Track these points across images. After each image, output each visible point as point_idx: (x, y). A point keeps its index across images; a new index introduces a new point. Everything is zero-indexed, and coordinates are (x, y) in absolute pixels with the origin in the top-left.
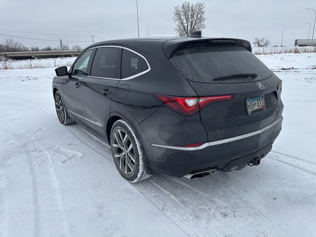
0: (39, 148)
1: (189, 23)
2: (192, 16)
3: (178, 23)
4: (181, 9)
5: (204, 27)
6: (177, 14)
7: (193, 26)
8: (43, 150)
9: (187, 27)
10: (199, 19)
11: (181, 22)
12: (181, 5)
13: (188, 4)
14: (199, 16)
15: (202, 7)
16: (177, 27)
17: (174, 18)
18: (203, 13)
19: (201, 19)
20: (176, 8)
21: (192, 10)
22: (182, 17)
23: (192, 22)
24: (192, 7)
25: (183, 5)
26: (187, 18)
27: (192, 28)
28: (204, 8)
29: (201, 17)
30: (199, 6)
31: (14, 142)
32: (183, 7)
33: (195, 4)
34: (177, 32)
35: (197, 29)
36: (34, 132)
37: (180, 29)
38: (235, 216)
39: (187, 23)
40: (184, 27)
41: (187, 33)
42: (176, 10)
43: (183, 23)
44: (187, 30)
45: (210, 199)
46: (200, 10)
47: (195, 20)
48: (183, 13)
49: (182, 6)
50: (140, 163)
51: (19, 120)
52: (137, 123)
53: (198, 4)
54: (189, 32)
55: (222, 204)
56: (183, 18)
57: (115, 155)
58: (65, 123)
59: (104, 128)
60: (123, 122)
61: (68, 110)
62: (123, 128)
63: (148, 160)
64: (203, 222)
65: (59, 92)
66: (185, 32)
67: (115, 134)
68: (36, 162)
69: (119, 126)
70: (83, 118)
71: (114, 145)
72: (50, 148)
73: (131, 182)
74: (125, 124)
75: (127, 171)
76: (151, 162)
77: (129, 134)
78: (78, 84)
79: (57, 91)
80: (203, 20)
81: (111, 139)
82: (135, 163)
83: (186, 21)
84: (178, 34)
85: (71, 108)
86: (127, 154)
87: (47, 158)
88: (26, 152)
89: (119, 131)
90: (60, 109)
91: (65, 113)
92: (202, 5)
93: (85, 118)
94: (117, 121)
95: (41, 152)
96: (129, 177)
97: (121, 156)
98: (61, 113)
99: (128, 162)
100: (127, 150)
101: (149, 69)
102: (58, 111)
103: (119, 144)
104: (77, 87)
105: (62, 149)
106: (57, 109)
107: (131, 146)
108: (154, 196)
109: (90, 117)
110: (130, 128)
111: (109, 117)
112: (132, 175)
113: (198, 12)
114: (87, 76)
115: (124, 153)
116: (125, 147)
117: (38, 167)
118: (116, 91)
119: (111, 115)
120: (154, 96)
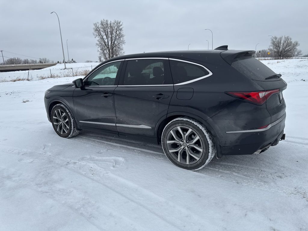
0: (71, 161)
1: (109, 39)
2: (112, 34)
3: (98, 38)
4: (100, 25)
5: (123, 42)
6: (96, 30)
7: (113, 41)
8: (77, 161)
9: (108, 42)
10: (118, 35)
11: (101, 38)
12: (100, 22)
13: (107, 21)
14: (118, 32)
15: (120, 25)
16: (98, 42)
17: (94, 34)
18: (121, 30)
19: (120, 36)
20: (95, 24)
21: (111, 27)
22: (102, 33)
23: (112, 38)
24: (111, 24)
25: (102, 22)
26: (107, 34)
27: (113, 44)
28: (121, 25)
29: (120, 33)
30: (117, 24)
31: (32, 160)
32: (102, 24)
33: (113, 22)
34: (99, 47)
35: (117, 44)
36: (43, 148)
37: (101, 44)
38: (286, 176)
39: (107, 39)
40: (105, 42)
41: (108, 48)
42: (96, 27)
43: (103, 39)
44: (108, 45)
45: (261, 170)
46: (118, 27)
47: (114, 37)
48: (102, 30)
50: (210, 151)
51: (5, 140)
52: (209, 117)
53: (116, 22)
54: (110, 47)
55: (271, 171)
56: (103, 34)
57: (171, 151)
58: (69, 136)
59: (153, 129)
60: (185, 119)
61: (80, 121)
62: (186, 124)
63: (220, 146)
64: (272, 184)
65: (62, 105)
66: (106, 47)
67: (171, 132)
68: (85, 173)
69: (178, 123)
70: (114, 125)
71: (168, 142)
72: (83, 159)
73: (194, 170)
74: (188, 120)
75: (190, 161)
76: (223, 147)
77: (195, 128)
78: (107, 94)
79: (58, 105)
80: (122, 36)
81: (165, 138)
82: (202, 152)
83: (106, 37)
84: (99, 49)
85: (89, 118)
86: (188, 147)
87: (91, 167)
88: (61, 166)
89: (179, 128)
90: (61, 123)
91: (72, 125)
92: (120, 23)
93: (117, 125)
94: (175, 120)
95: (77, 164)
96: (193, 166)
97: (180, 150)
98: (63, 127)
99: (191, 154)
100: (187, 143)
101: (211, 74)
102: (58, 125)
103: (176, 140)
104: (106, 97)
105: (97, 158)
106: (55, 123)
107: (197, 138)
108: (221, 176)
109: (127, 122)
110: (195, 123)
111: (165, 118)
112: (198, 163)
113: (117, 29)
114: (118, 86)
115: (182, 147)
116: (185, 141)
117: (93, 176)
118: (175, 94)
119: (169, 115)
120: (226, 93)
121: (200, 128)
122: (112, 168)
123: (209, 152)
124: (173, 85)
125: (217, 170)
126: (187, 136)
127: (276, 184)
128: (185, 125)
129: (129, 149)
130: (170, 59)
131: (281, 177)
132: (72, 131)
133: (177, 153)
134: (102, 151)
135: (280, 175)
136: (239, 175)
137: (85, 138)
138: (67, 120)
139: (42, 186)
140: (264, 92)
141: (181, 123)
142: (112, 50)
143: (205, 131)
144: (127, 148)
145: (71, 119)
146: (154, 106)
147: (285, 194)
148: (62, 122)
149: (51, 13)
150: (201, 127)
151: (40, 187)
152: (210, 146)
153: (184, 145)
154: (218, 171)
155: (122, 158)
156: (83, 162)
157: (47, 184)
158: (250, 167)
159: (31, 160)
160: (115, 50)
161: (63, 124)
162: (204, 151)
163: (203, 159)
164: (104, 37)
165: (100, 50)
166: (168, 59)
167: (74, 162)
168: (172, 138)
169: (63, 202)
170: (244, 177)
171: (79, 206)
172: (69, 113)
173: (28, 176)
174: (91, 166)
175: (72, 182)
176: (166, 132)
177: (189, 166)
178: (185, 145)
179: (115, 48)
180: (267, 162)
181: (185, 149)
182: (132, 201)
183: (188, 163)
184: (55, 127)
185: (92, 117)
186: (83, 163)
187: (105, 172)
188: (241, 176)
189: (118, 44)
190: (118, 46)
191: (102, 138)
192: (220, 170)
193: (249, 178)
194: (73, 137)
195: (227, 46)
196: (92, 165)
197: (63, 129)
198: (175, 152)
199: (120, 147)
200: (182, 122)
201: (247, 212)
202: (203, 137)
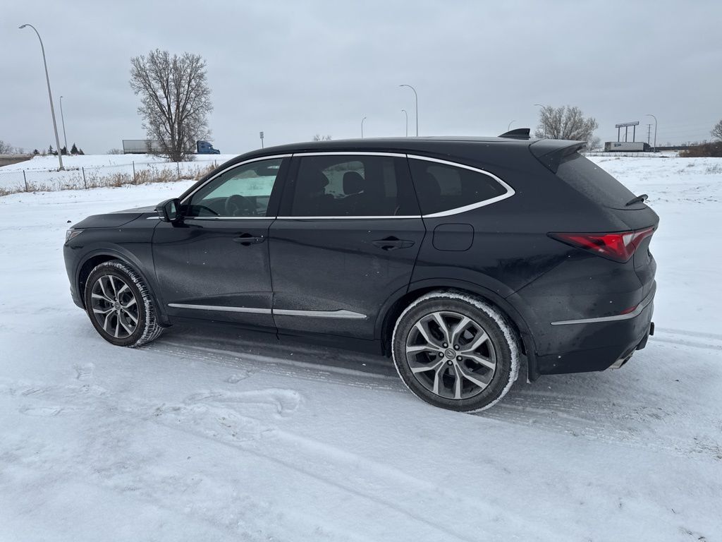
0: (164, 404)
1: (173, 97)
2: (178, 86)
3: (143, 95)
4: (148, 64)
5: (208, 107)
6: (138, 75)
7: (182, 104)
8: (182, 405)
9: (169, 106)
10: (193, 89)
11: (151, 95)
12: (147, 56)
13: (165, 54)
14: (193, 82)
15: (199, 64)
16: (143, 106)
17: (132, 85)
18: (201, 76)
19: (200, 92)
20: (136, 61)
21: (176, 69)
22: (153, 82)
23: (178, 95)
24: (175, 62)
25: (153, 57)
26: (165, 85)
27: (181, 110)
28: (202, 66)
29: (198, 85)
30: (192, 62)
31: (57, 408)
32: (153, 60)
33: (180, 56)
34: (145, 118)
35: (192, 111)
36: (76, 376)
37: (152, 110)
38: (668, 414)
39: (167, 97)
40: (161, 106)
41: (169, 119)
42: (136, 67)
43: (157, 97)
44: (168, 114)
45: (612, 404)
46: (195, 69)
47: (185, 93)
48: (153, 75)
49: (149, 57)
52: (513, 289)
53: (188, 58)
54: (174, 117)
55: (633, 404)
56: (156, 85)
57: (415, 370)
58: (139, 342)
59: (371, 319)
60: (452, 296)
61: (169, 305)
62: (457, 306)
63: (537, 354)
64: (646, 432)
65: (118, 265)
66: (164, 118)
67: (419, 325)
68: (213, 432)
69: (436, 305)
70: (268, 311)
71: (410, 349)
72: (193, 399)
73: (473, 411)
74: (461, 298)
75: (463, 392)
76: (544, 358)
77: (478, 315)
78: (250, 236)
79: (106, 264)
80: (205, 92)
81: (401, 339)
82: (494, 370)
83: (165, 93)
84: (147, 121)
85: (195, 297)
86: (457, 359)
87: (224, 419)
88: (145, 419)
89: (438, 317)
90: (114, 309)
91: (148, 314)
92: (198, 60)
93: (276, 311)
94: (427, 297)
95: (183, 411)
96: (470, 402)
97: (438, 367)
98: (119, 320)
99: (467, 374)
100: (458, 350)
101: (511, 192)
102: (105, 315)
103: (431, 343)
104: (246, 244)
105: (228, 394)
106: (95, 311)
107: (484, 338)
108: (534, 422)
109: (301, 305)
110: (478, 305)
111: (404, 293)
112: (485, 394)
113: (191, 75)
114: (278, 218)
115: (445, 360)
116: (451, 346)
117: (235, 438)
118: (429, 238)
119: (413, 287)
120: (551, 236)
121: (491, 316)
122: (278, 417)
123: (511, 370)
124: (420, 217)
125: (520, 408)
126: (456, 335)
127: (653, 431)
128: (453, 308)
129: (300, 368)
130: (409, 156)
131: (657, 417)
132: (146, 328)
133: (430, 375)
134: (235, 375)
135: (654, 411)
136: (571, 418)
137: (177, 345)
138: (133, 301)
139: (113, 475)
140: (631, 233)
141: (444, 305)
142: (180, 124)
143: (502, 322)
144: (293, 366)
145: (144, 299)
146: (376, 265)
147: (679, 453)
148: (117, 307)
149: (21, 27)
150: (491, 313)
151: (109, 477)
152: (513, 355)
153: (449, 355)
154: (523, 411)
155: (292, 392)
156: (199, 405)
157: (124, 467)
158: (588, 399)
159: (54, 407)
160: (188, 125)
161: (119, 312)
162: (500, 366)
163: (497, 386)
164: (158, 94)
165: (148, 125)
166: (404, 156)
167: (174, 406)
168: (419, 340)
169: (187, 510)
170: (584, 420)
171: (232, 516)
172: (138, 285)
173: (64, 450)
174: (223, 416)
175: (189, 458)
176: (404, 327)
177: (461, 403)
178: (451, 354)
179: (186, 120)
180: (619, 386)
181: (450, 363)
182: (358, 493)
183: (458, 395)
184: (96, 321)
185: (206, 294)
186: (199, 408)
187: (264, 428)
188: (575, 419)
189: (194, 112)
190: (193, 115)
191: (222, 343)
192: (528, 409)
193: (594, 422)
194: (147, 344)
195: (529, 130)
196: (222, 411)
197: (120, 325)
198: (425, 372)
199: (277, 364)
200: (446, 303)
201: (620, 499)
202: (497, 336)
